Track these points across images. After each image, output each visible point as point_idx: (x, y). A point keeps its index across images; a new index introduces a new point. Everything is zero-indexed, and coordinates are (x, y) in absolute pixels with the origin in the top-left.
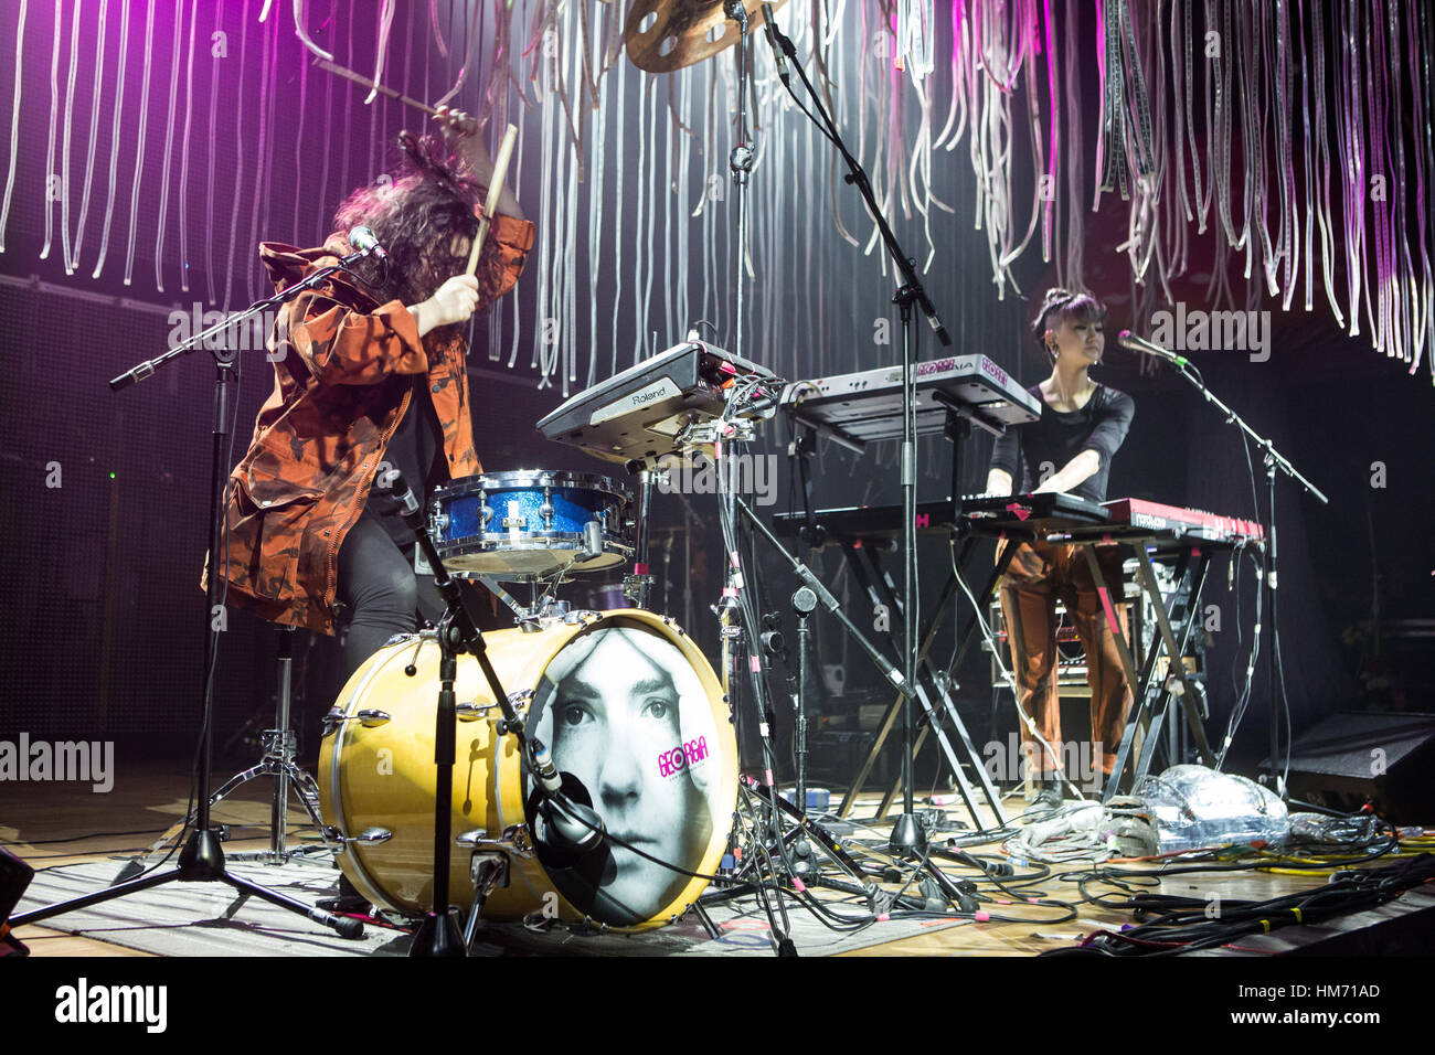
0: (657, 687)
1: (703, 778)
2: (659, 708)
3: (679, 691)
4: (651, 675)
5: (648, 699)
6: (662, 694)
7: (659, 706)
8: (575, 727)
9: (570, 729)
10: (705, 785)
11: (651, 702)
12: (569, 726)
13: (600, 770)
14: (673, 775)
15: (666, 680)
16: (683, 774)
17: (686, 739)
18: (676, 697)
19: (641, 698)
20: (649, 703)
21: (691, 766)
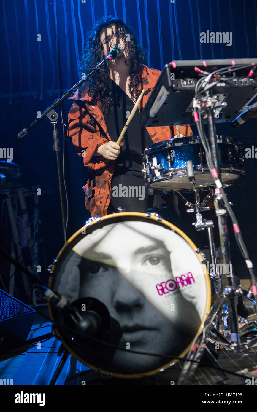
0: (152, 249)
1: (192, 294)
2: (154, 260)
3: (169, 249)
4: (147, 243)
5: (147, 256)
6: (158, 252)
7: (155, 259)
8: (95, 275)
9: (92, 276)
10: (193, 298)
11: (148, 257)
12: (91, 274)
13: (113, 294)
14: (167, 294)
15: (160, 244)
16: (175, 294)
17: (176, 274)
18: (168, 253)
19: (141, 257)
20: (147, 258)
21: (182, 288)
